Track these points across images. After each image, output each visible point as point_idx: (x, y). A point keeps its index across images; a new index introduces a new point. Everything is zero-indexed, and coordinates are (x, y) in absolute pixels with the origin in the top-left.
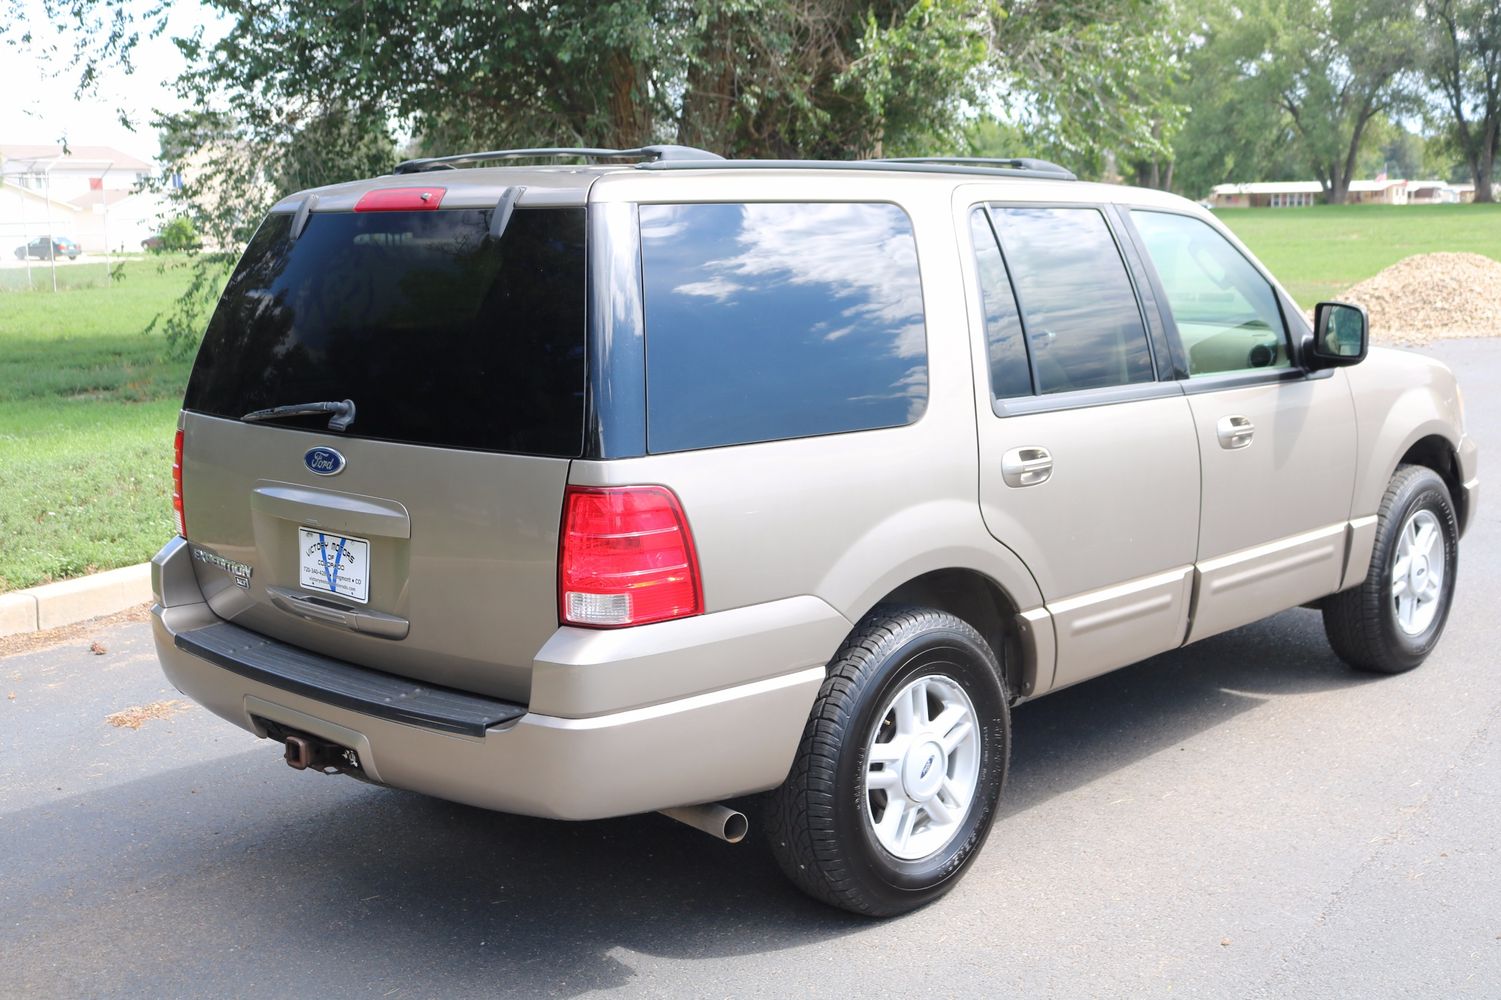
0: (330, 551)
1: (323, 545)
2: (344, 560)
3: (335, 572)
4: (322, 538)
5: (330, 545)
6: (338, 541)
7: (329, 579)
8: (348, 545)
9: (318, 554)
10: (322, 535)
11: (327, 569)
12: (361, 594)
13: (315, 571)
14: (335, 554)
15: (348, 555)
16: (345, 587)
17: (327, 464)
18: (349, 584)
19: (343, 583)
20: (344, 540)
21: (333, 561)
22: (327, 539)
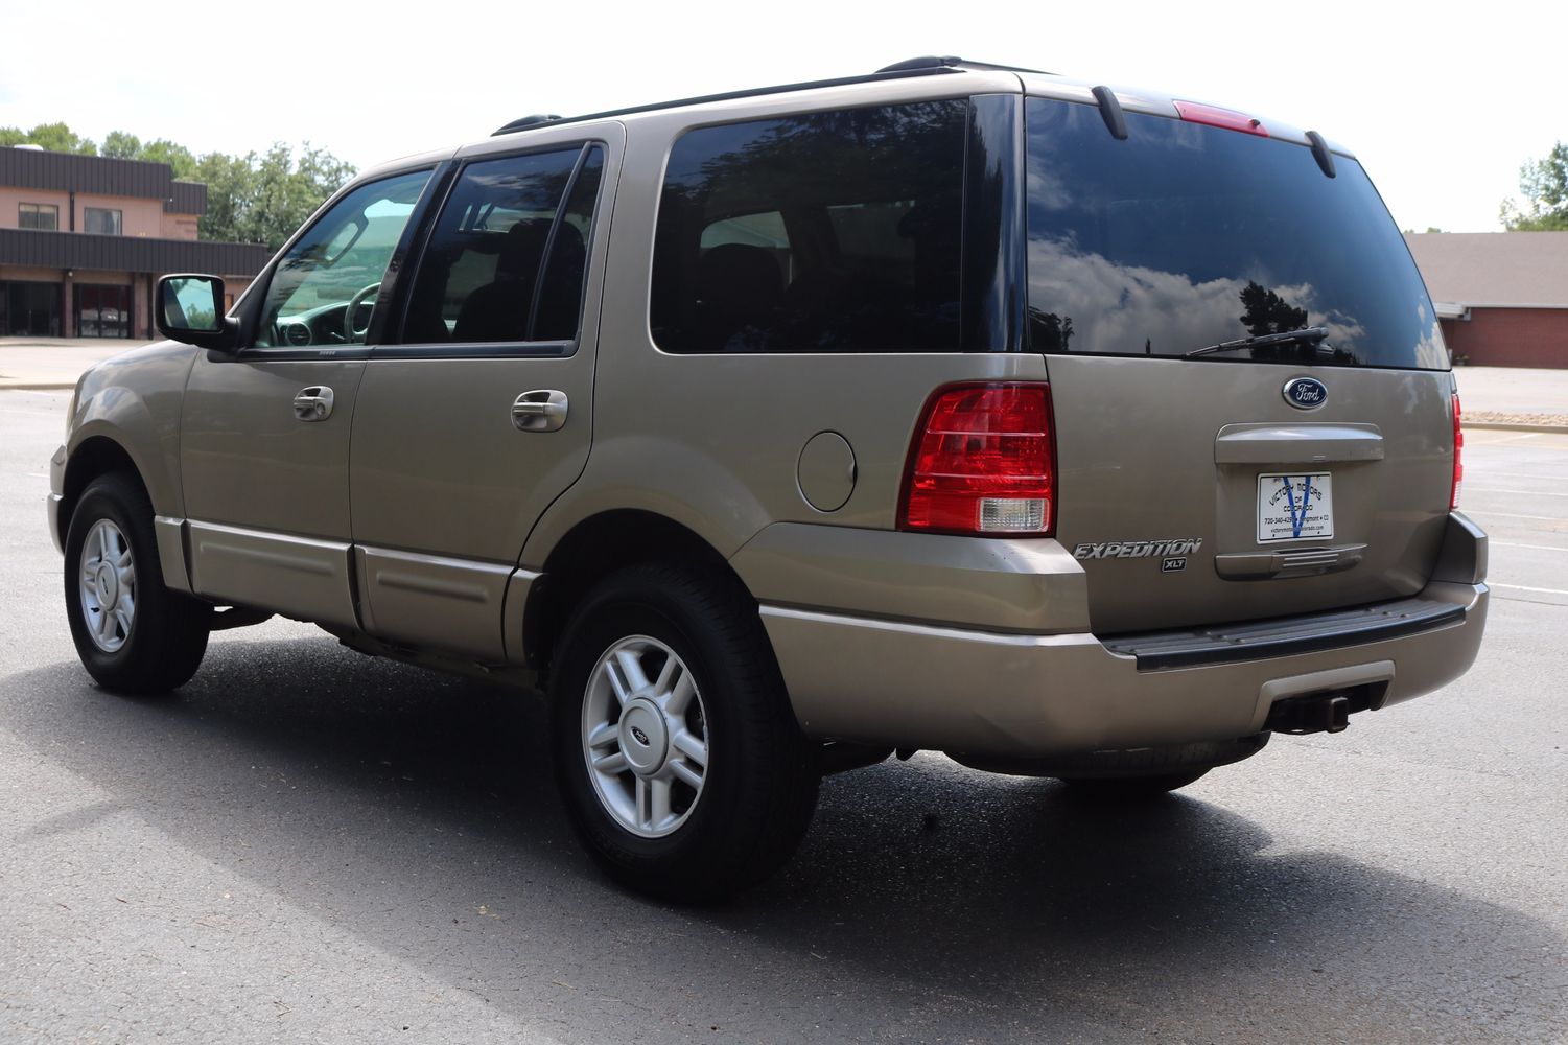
0: (1297, 493)
1: (1288, 488)
2: (1312, 499)
3: (1303, 514)
4: (1286, 482)
5: (1296, 487)
6: (1303, 480)
7: (1295, 525)
8: (1314, 482)
9: (1285, 500)
10: (1285, 478)
11: (1294, 514)
12: (1328, 529)
13: (1279, 521)
14: (1302, 494)
15: (1316, 492)
16: (1312, 528)
17: (1313, 395)
18: (1315, 524)
19: (1311, 524)
20: (1308, 478)
21: (1301, 503)
22: (1293, 481)
